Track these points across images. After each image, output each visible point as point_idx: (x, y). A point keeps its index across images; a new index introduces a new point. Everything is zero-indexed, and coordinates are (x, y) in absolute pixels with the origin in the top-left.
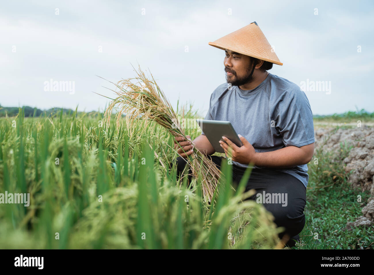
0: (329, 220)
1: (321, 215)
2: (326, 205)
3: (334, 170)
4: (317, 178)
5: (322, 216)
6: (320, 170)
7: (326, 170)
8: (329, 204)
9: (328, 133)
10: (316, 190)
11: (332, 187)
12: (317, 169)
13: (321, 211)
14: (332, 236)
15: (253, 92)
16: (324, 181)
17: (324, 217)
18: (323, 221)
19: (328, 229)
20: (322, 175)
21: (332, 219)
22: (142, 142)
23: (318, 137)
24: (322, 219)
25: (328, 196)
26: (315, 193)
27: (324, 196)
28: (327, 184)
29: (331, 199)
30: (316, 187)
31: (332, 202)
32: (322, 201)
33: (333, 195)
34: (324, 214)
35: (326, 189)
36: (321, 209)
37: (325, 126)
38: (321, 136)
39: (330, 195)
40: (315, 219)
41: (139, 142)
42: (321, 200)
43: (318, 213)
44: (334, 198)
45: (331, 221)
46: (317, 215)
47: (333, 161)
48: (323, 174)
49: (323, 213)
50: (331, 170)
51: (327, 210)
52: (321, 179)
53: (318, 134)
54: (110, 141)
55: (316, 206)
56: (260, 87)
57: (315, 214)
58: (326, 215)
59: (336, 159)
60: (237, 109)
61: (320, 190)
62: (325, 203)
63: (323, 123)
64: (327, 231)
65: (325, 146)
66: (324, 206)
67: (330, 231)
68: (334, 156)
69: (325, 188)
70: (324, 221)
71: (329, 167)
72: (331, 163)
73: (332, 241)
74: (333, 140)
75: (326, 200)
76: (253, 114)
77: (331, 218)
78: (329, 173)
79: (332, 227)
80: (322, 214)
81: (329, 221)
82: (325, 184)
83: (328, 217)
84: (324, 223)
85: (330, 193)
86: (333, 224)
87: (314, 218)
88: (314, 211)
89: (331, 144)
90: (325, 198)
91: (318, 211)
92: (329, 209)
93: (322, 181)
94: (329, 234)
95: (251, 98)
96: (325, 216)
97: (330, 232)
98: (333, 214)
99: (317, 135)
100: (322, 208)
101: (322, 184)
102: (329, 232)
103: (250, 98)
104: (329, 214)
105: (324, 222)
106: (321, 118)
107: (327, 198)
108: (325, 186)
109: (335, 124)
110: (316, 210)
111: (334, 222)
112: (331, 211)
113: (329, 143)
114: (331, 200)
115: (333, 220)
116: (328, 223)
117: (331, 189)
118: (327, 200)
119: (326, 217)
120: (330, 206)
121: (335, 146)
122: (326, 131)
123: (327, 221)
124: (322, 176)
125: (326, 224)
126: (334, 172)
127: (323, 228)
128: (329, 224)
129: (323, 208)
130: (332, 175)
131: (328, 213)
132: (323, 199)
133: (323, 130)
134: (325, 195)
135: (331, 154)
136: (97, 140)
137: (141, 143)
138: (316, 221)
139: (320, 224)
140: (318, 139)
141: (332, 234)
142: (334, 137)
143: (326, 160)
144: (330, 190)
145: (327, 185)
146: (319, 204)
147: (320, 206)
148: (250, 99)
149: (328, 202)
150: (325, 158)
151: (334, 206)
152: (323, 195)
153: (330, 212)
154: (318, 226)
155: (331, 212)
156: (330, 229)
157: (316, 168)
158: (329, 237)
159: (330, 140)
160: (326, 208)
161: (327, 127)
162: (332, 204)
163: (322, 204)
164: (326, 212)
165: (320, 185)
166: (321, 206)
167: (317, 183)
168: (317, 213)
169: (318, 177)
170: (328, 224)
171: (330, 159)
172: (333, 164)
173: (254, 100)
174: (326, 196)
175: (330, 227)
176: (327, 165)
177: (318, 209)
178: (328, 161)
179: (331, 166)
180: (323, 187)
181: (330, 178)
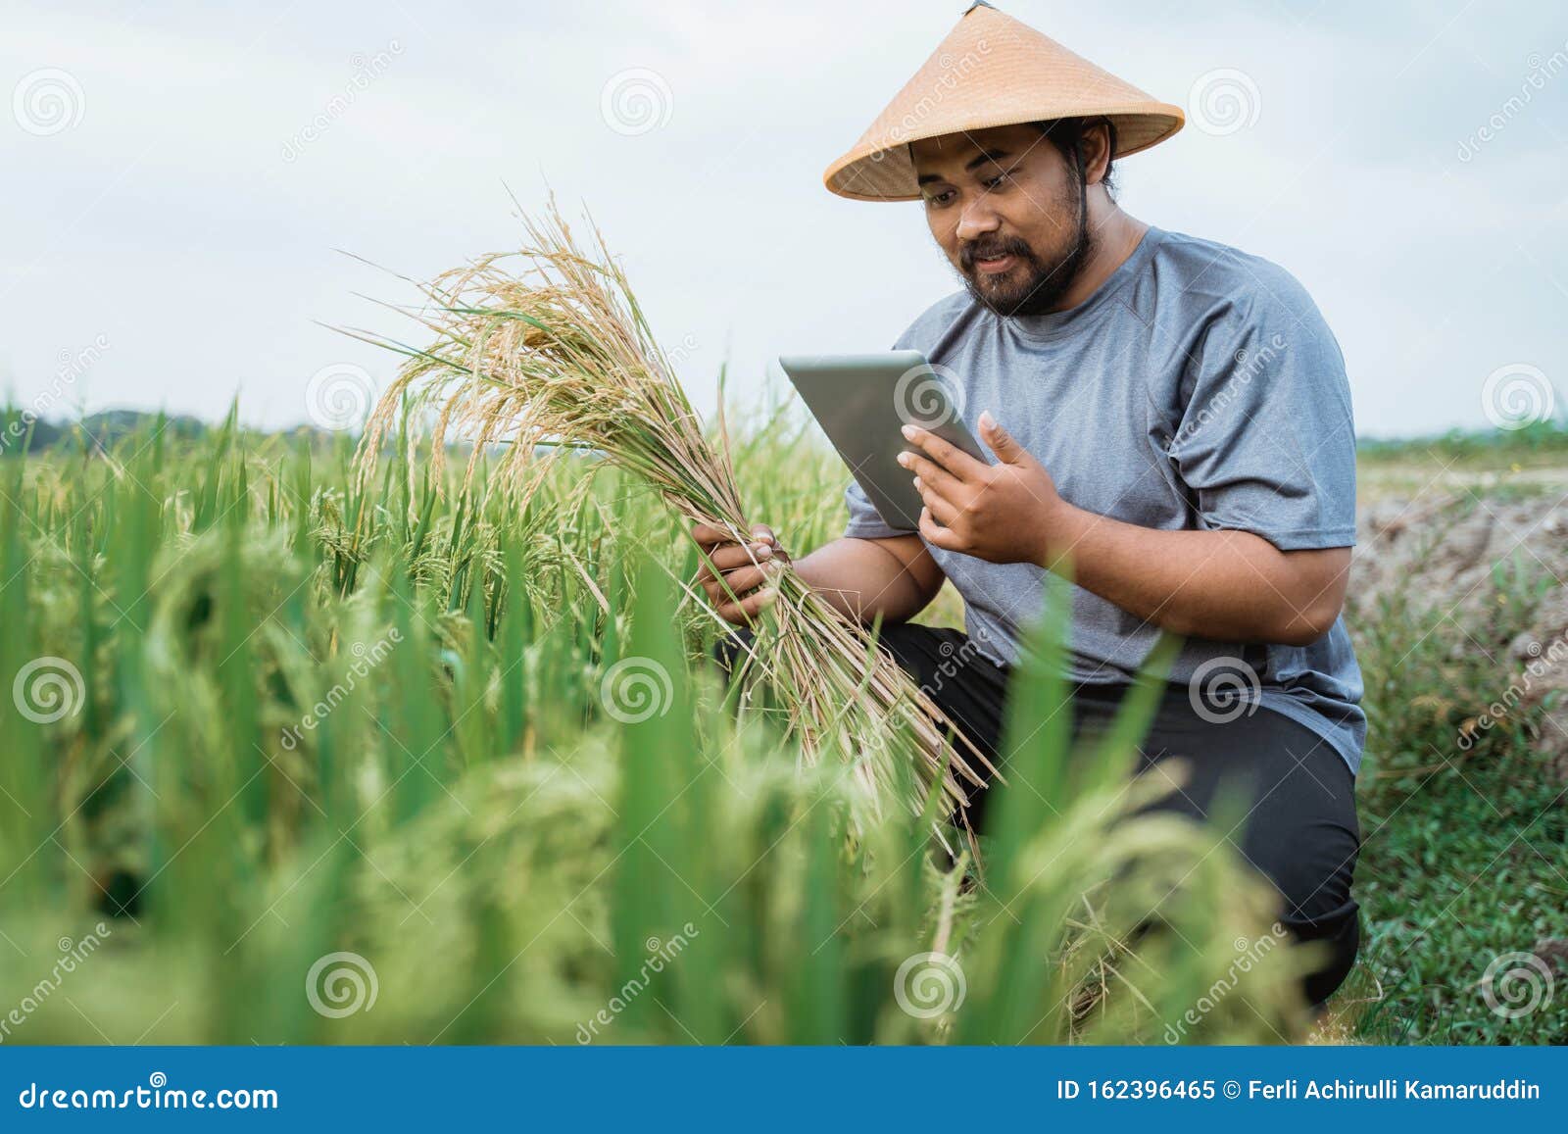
0: (1449, 927)
1: (1407, 905)
2: (1431, 858)
3: (1465, 694)
4: (1382, 730)
5: (1413, 909)
6: (1398, 693)
7: (1425, 693)
8: (1446, 855)
9: (1428, 519)
10: (1381, 789)
11: (1455, 772)
12: (1385, 689)
13: (1408, 887)
14: (1468, 1006)
15: (1077, 320)
16: (1418, 744)
17: (1422, 917)
18: (1418, 934)
19: (1447, 974)
20: (1406, 716)
21: (1460, 926)
22: (565, 559)
23: (1381, 536)
24: (1412, 925)
25: (1436, 817)
26: (1375, 802)
27: (1419, 817)
28: (1431, 760)
29: (1454, 830)
30: (1380, 774)
31: (1459, 845)
32: (1410, 842)
33: (1461, 809)
34: (1423, 903)
35: (1428, 784)
36: (1403, 876)
37: (1413, 487)
38: (1394, 534)
39: (1448, 810)
40: (1380, 924)
41: (550, 562)
42: (1405, 837)
43: (1393, 898)
44: (1464, 823)
45: (1459, 935)
46: (1389, 903)
47: (1457, 650)
48: (1414, 714)
49: (1418, 898)
50: (1450, 694)
51: (1434, 883)
52: (1400, 734)
53: (1378, 523)
54: (415, 555)
55: (1380, 864)
56: (1109, 293)
57: (1378, 899)
58: (1434, 908)
59: (1470, 642)
60: (1012, 408)
61: (1400, 785)
62: (1424, 847)
63: (1400, 473)
64: (1442, 979)
65: (1416, 579)
66: (1422, 863)
67: (1457, 979)
68: (1464, 627)
69: (1420, 779)
70: (1427, 937)
71: (1438, 681)
72: (1448, 660)
73: (1466, 1029)
74: (1452, 553)
75: (1428, 836)
76: (1082, 422)
77: (1457, 919)
78: (1443, 707)
79: (1463, 962)
80: (1413, 903)
81: (1448, 935)
82: (1424, 757)
83: (1442, 916)
84: (1423, 944)
85: (1449, 800)
86: (1468, 949)
87: (1374, 920)
88: (1373, 886)
89: (1444, 573)
90: (1422, 825)
91: (1393, 888)
92: (1446, 879)
93: (1408, 747)
94: (1449, 996)
95: (1068, 349)
96: (1427, 909)
97: (1457, 984)
98: (1466, 903)
99: (1374, 526)
100: (1408, 871)
101: (1410, 758)
102: (1452, 987)
103: (1063, 348)
104: (1447, 902)
105: (1421, 939)
106: (1388, 453)
107: (1435, 826)
108: (1423, 770)
109: (1459, 479)
110: (1381, 882)
111: (1469, 940)
112: (1455, 886)
113: (1437, 564)
114: (1454, 836)
115: (1469, 929)
116: (1445, 941)
117: (1451, 781)
118: (1436, 836)
119: (1433, 915)
120: (1450, 861)
121: (1465, 579)
122: (1416, 509)
123: (1438, 932)
124: (1409, 722)
125: (1436, 946)
126: (1467, 703)
127: (1423, 966)
128: (1450, 949)
129: (1417, 874)
130: (1458, 718)
131: (1441, 897)
132: (1416, 831)
133: (1404, 503)
134: (1425, 813)
135: (1448, 614)
136: (351, 552)
137: (562, 567)
138: (1386, 933)
139: (1407, 947)
140: (1379, 546)
141: (1468, 996)
142: (1461, 537)
143: (1428, 646)
144: (1446, 790)
145: (1432, 766)
146: (1398, 852)
147: (1399, 864)
148: (1062, 355)
149: (1439, 845)
150: (1421, 637)
151: (1466, 863)
152: (1414, 811)
153: (1449, 890)
154: (1399, 957)
155: (1456, 893)
156: (1456, 970)
157: (1379, 685)
158: (1452, 1012)
159: (1441, 551)
160: (1431, 872)
161: (1421, 492)
162: (1459, 853)
163: (1411, 855)
164: (1433, 890)
165: (1396, 762)
166: (1409, 866)
167: (1386, 754)
168: (1387, 899)
169: (1389, 725)
170: (1443, 950)
171: (1444, 638)
172: (1460, 661)
173: (1080, 357)
174: (1428, 819)
175: (1453, 961)
176: (1428, 672)
177: (1391, 878)
178: (1438, 650)
179: (1451, 674)
180: (1413, 774)
181: (1446, 733)
